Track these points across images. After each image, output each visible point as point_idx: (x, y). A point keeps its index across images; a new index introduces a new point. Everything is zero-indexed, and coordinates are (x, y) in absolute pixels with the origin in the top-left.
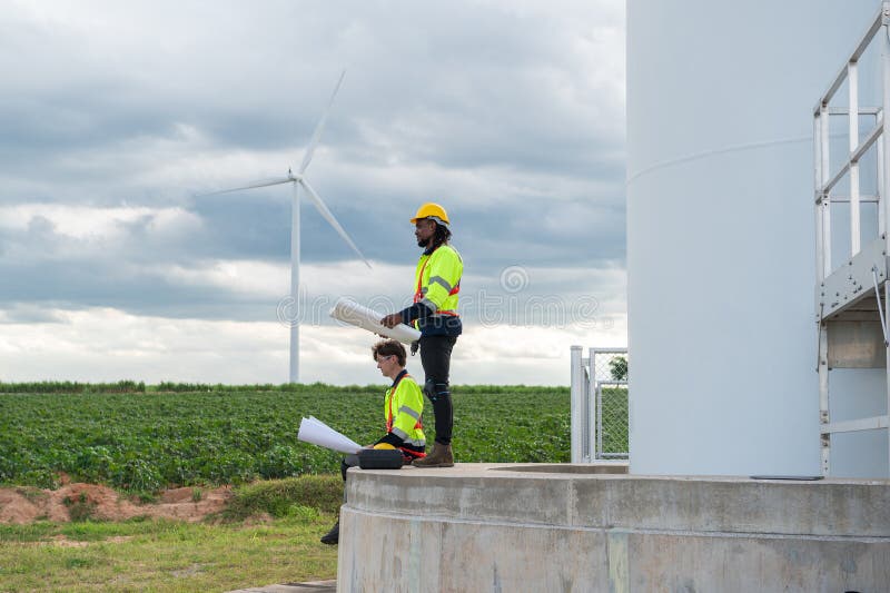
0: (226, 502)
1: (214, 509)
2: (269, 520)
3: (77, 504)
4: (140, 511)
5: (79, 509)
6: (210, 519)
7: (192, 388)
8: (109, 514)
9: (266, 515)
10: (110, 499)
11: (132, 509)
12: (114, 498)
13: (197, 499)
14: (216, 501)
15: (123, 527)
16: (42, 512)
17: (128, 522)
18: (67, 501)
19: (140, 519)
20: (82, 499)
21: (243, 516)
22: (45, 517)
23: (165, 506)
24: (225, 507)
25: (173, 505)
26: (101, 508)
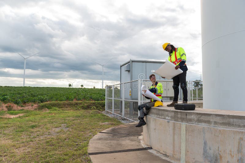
0: (38, 106)
1: (36, 108)
2: (48, 110)
3: (9, 107)
4: (22, 108)
5: (9, 108)
6: (36, 109)
7: (10, 87)
8: (16, 109)
9: (47, 109)
10: (15, 106)
11: (20, 108)
12: (16, 106)
13: (32, 106)
14: (36, 106)
15: (19, 112)
16: (2, 109)
17: (19, 110)
18: (7, 107)
19: (22, 110)
20: (10, 106)
21: (42, 109)
22: (2, 110)
23: (27, 107)
24: (38, 107)
25: (28, 107)
26: (14, 108)
